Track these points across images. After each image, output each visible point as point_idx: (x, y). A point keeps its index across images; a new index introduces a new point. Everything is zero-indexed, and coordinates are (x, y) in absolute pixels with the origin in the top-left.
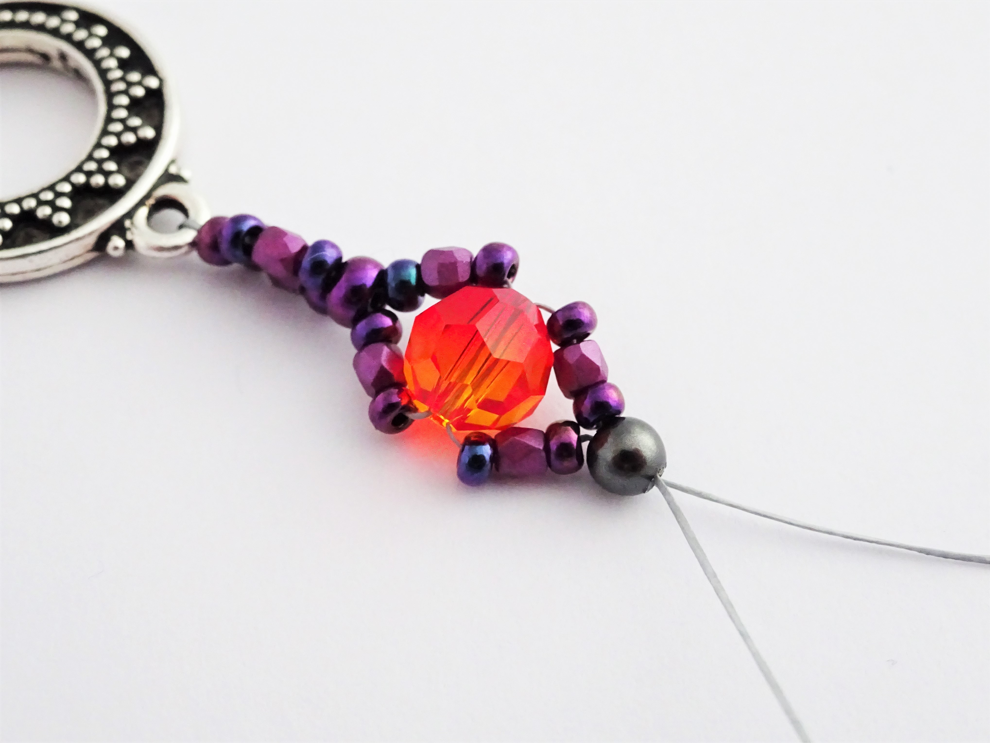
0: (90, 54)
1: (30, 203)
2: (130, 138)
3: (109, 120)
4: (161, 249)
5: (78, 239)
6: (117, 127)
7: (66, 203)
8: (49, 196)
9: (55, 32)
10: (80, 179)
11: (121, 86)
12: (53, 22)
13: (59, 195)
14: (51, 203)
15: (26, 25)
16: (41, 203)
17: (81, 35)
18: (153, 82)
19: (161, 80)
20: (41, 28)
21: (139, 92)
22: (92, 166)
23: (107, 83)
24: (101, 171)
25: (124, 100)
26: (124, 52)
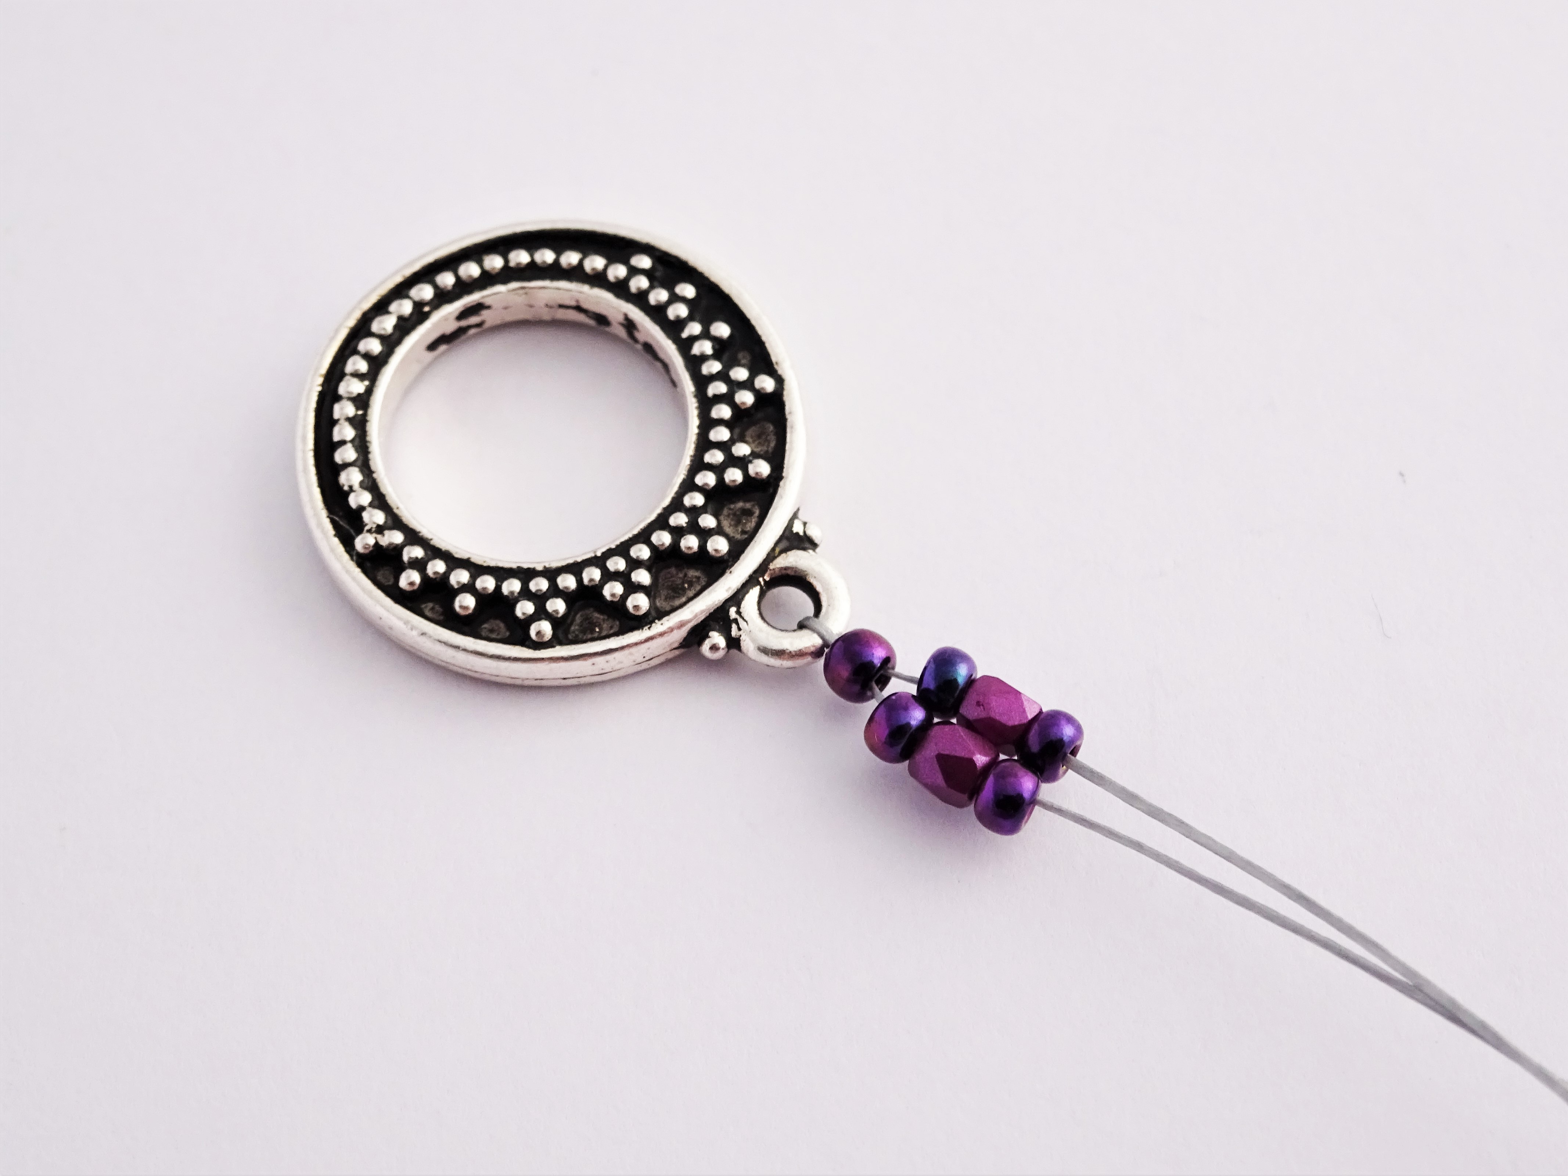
0: (673, 328)
1: (593, 574)
2: (734, 475)
3: (704, 444)
4: (779, 654)
5: (661, 634)
6: (715, 457)
7: (642, 577)
8: (618, 564)
9: (620, 289)
10: (663, 538)
11: (720, 388)
12: (619, 271)
13: (634, 564)
14: (623, 577)
15: (576, 274)
16: (608, 576)
17: (660, 295)
18: (766, 383)
19: (780, 381)
20: (598, 279)
21: (746, 398)
22: (680, 519)
23: (701, 382)
24: (694, 528)
25: (723, 411)
26: (722, 330)
